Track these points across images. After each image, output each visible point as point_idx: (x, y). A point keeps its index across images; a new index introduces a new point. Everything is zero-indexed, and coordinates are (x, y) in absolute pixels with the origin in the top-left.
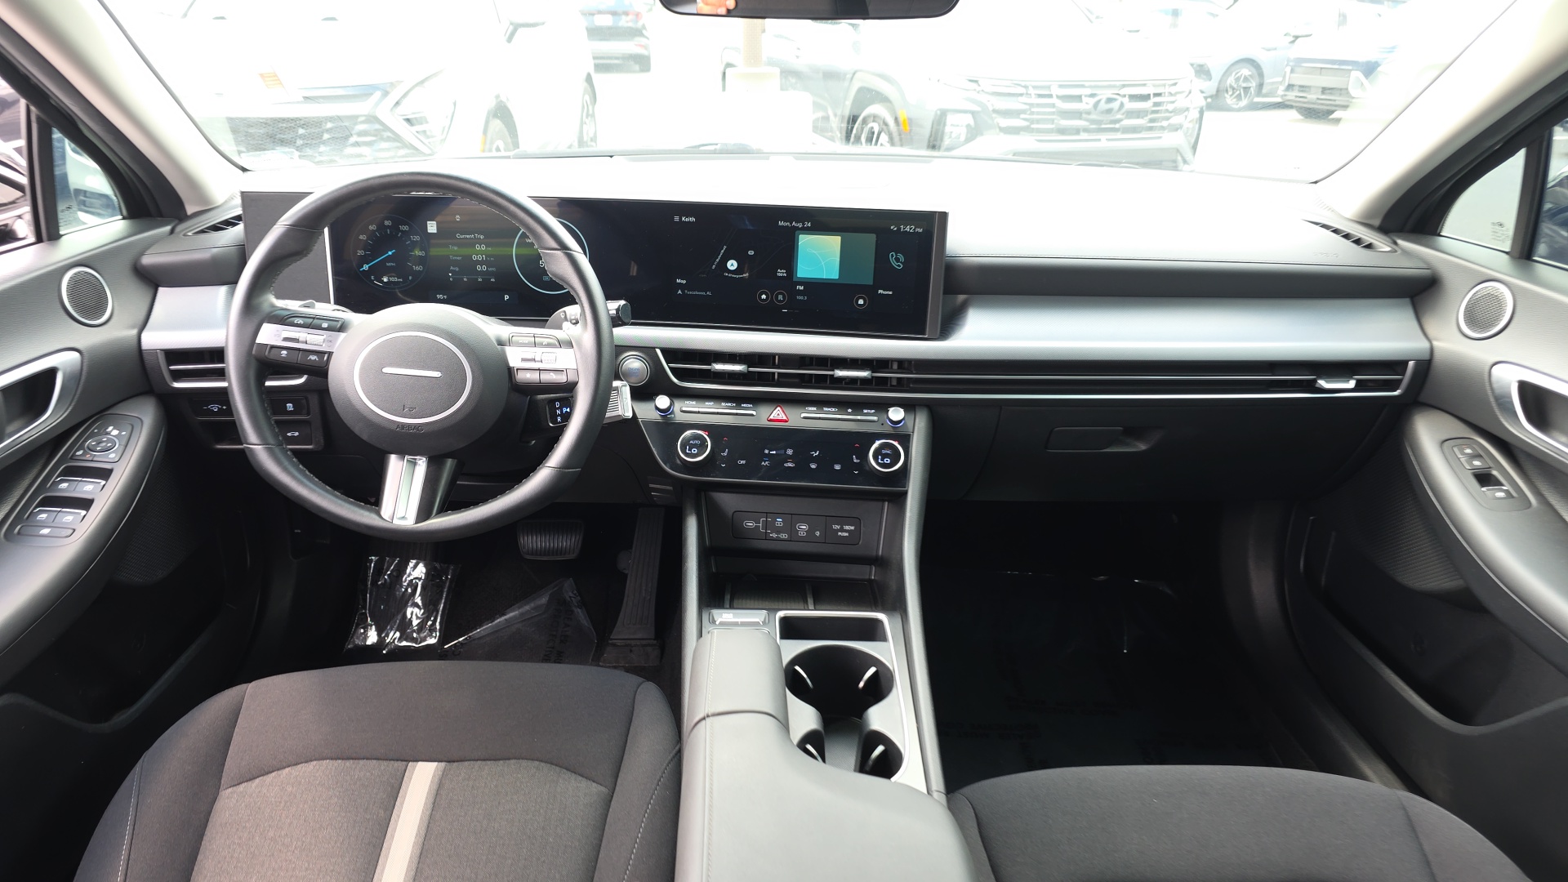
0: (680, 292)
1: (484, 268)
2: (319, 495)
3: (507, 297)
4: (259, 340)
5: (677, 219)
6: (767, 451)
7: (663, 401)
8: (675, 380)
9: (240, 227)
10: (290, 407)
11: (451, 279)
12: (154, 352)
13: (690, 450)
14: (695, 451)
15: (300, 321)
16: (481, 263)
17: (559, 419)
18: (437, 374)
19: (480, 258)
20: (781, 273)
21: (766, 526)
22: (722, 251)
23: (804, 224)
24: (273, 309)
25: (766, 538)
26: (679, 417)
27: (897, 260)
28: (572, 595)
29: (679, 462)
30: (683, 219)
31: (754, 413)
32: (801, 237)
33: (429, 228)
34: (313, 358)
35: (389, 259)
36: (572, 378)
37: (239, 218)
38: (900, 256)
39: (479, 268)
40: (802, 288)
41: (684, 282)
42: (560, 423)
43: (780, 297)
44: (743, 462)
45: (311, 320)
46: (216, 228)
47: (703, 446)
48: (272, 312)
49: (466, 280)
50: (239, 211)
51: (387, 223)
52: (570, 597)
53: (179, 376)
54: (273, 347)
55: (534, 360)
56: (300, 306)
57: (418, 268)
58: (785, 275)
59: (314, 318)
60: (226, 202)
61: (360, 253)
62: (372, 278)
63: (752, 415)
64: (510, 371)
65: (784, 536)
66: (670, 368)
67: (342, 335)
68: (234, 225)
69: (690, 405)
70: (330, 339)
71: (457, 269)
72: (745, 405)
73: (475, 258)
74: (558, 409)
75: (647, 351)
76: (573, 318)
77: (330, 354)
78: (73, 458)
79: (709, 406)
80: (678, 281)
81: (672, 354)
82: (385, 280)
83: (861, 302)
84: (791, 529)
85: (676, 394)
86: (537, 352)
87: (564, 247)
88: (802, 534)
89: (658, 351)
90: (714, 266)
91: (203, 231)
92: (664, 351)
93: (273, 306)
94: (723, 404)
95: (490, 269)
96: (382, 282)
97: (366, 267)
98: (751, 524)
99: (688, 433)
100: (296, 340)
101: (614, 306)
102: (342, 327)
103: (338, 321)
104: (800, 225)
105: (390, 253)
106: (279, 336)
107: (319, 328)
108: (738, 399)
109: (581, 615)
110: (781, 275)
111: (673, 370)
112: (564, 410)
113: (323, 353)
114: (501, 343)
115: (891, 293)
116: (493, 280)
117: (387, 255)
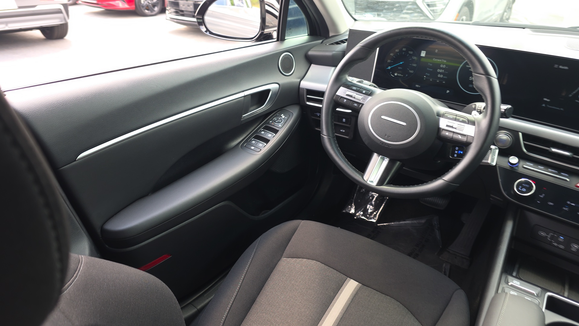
0: (544, 105)
1: (442, 76)
2: (342, 162)
3: (448, 91)
4: (338, 93)
5: (556, 66)
6: (569, 203)
7: (514, 160)
8: (525, 150)
9: (346, 44)
10: (344, 120)
11: (425, 79)
12: (303, 89)
13: (521, 189)
14: (524, 190)
15: (354, 88)
16: (441, 73)
17: (455, 155)
18: (404, 124)
19: (441, 71)
21: (552, 237)
24: (347, 81)
25: (550, 243)
26: (520, 170)
28: (436, 223)
29: (512, 192)
30: (560, 67)
31: (568, 180)
33: (422, 54)
34: (356, 105)
35: (400, 65)
36: (469, 140)
37: (346, 40)
39: (439, 76)
41: (548, 100)
42: (455, 157)
44: (551, 204)
45: (359, 89)
46: (337, 43)
47: (530, 189)
48: (345, 82)
49: (431, 80)
50: (347, 37)
51: (404, 49)
52: (435, 224)
53: (310, 100)
54: (342, 97)
55: (452, 127)
56: (357, 82)
57: (411, 72)
59: (361, 88)
60: (344, 33)
61: (389, 61)
62: (391, 73)
63: (566, 180)
64: (439, 129)
65: (562, 247)
66: (524, 144)
67: (370, 97)
68: (345, 42)
69: (529, 166)
70: (365, 98)
71: (429, 75)
72: (562, 174)
73: (439, 70)
74: (456, 150)
75: (514, 132)
76: (479, 109)
77: (363, 104)
78: (268, 123)
79: (540, 169)
80: (545, 99)
81: (528, 137)
82: (396, 74)
84: (567, 244)
85: (522, 157)
86: (455, 124)
87: (487, 74)
88: (573, 249)
89: (520, 134)
90: (571, 95)
91: (332, 44)
92: (524, 135)
93: (347, 80)
94: (550, 170)
95: (444, 77)
96: (394, 75)
97: (389, 68)
98: (543, 234)
99: (523, 180)
100: (351, 96)
101: (504, 107)
102: (370, 93)
103: (370, 91)
105: (401, 63)
106: (345, 93)
107: (361, 92)
108: (560, 170)
109: (437, 233)
111: (525, 145)
112: (460, 152)
113: (360, 103)
114: (439, 115)
116: (444, 82)
117: (400, 64)
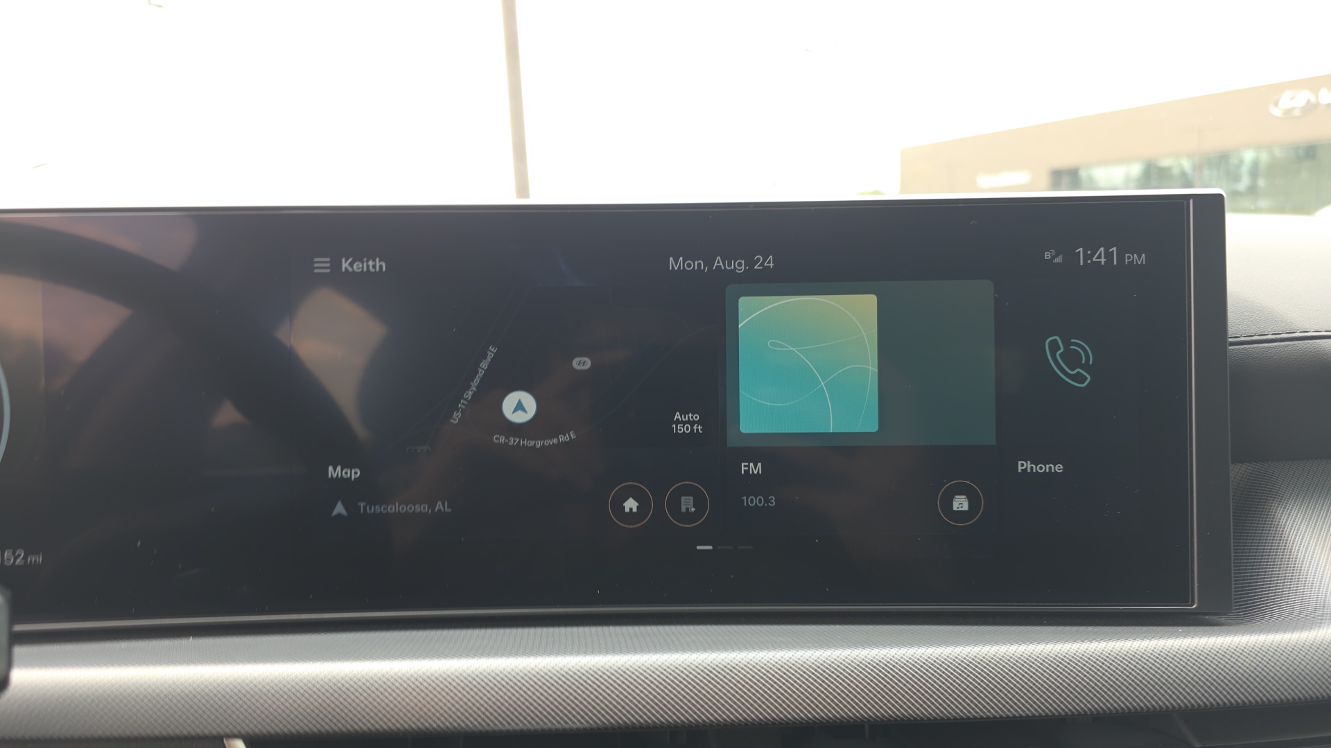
0: (340, 509)
20: (685, 423)
22: (484, 365)
23: (751, 263)
27: (1072, 358)
30: (345, 265)
32: (745, 303)
38: (1083, 348)
40: (756, 469)
41: (355, 474)
43: (687, 504)
58: (698, 428)
80: (334, 472)
83: (961, 503)
90: (457, 416)
104: (740, 266)
110: (681, 429)
115: (1059, 468)
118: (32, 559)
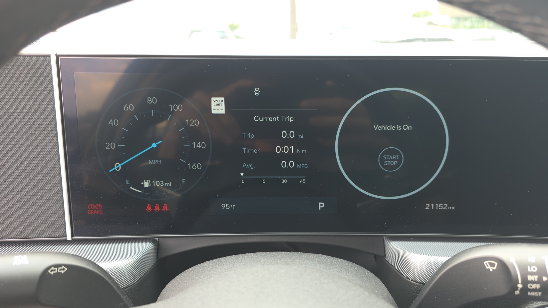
1: (292, 164)
3: (321, 205)
11: (243, 181)
16: (287, 157)
19: (286, 149)
33: (213, 107)
35: (152, 154)
39: (284, 164)
49: (263, 181)
51: (151, 100)
57: (196, 167)
61: (111, 146)
62: (127, 182)
71: (252, 167)
73: (279, 149)
82: (146, 184)
95: (300, 166)
96: (142, 187)
97: (118, 167)
105: (155, 146)
116: (303, 181)
117: (151, 147)
118: (450, 208)
